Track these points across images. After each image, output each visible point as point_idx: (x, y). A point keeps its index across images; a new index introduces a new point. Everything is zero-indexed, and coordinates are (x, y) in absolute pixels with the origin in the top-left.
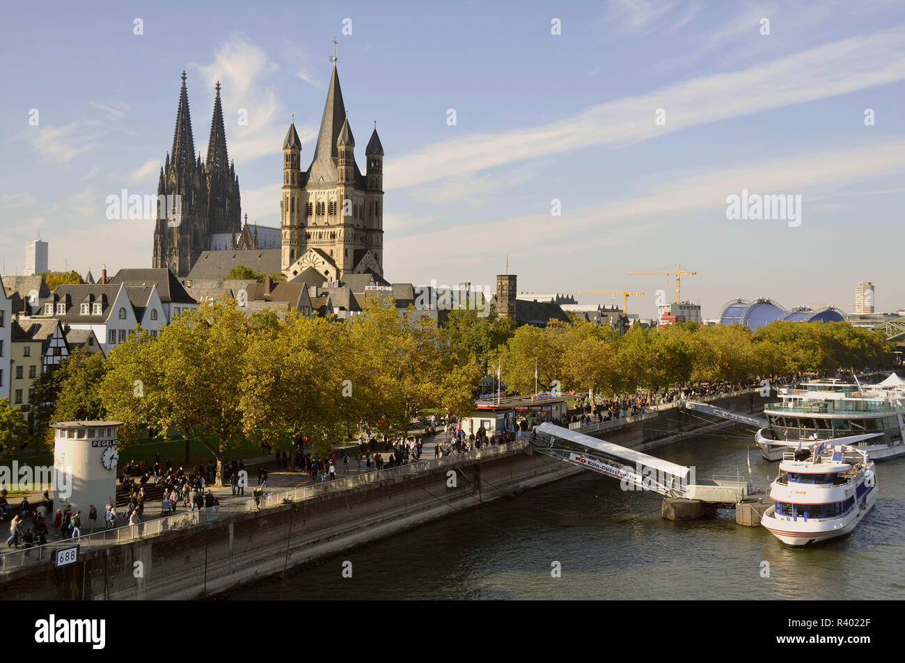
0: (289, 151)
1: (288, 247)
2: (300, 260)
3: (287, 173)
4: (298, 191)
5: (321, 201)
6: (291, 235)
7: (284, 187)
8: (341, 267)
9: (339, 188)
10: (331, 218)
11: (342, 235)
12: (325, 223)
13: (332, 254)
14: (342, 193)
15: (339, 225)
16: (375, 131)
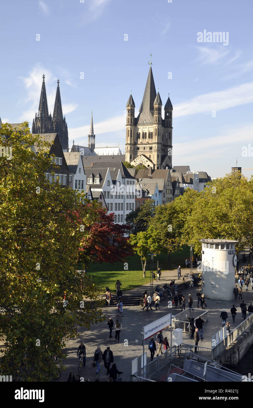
0: (130, 108)
1: (129, 154)
2: (135, 160)
3: (129, 118)
4: (133, 127)
5: (145, 132)
6: (131, 148)
7: (127, 125)
8: (156, 163)
9: (154, 125)
10: (150, 140)
11: (156, 148)
12: (147, 142)
13: (150, 157)
14: (156, 128)
15: (155, 143)
16: (169, 98)
